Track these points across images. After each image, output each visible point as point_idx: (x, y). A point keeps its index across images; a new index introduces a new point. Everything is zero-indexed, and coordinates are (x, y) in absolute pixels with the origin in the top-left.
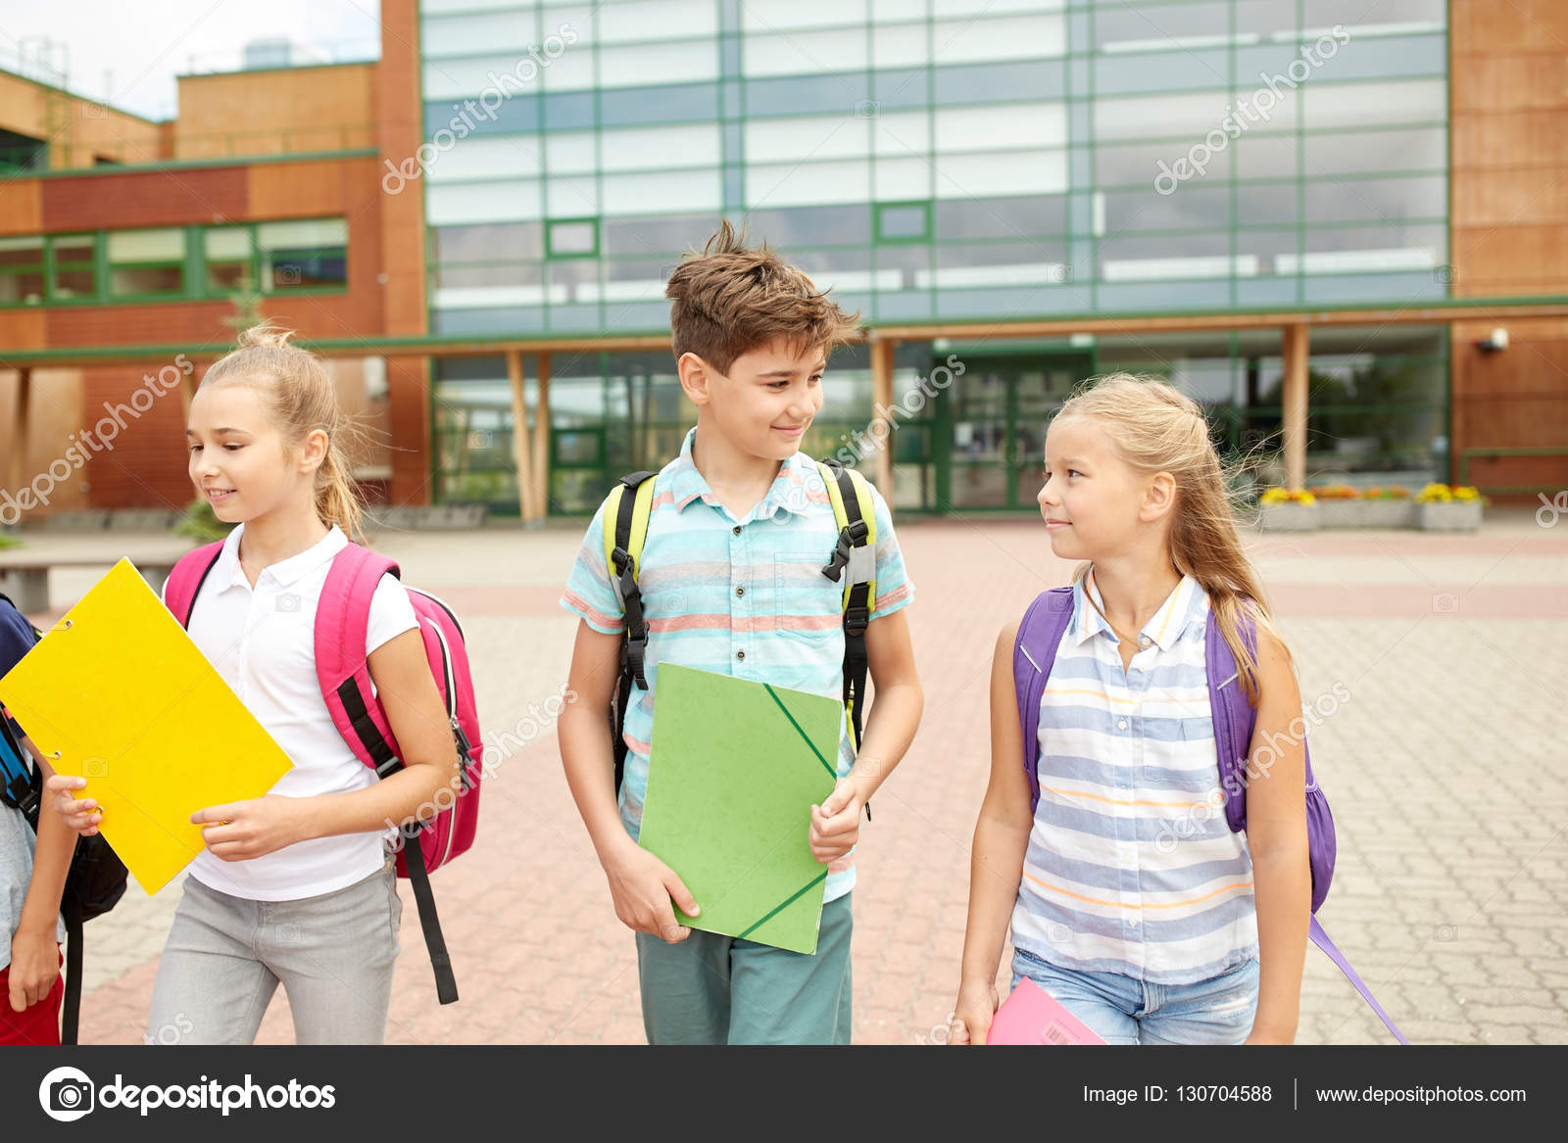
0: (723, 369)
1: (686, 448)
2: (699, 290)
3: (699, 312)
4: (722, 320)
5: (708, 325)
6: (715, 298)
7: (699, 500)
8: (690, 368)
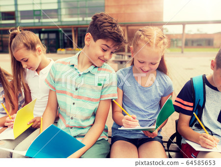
0: (95, 40)
1: (78, 54)
2: (99, 21)
3: (96, 26)
4: (100, 30)
5: (96, 29)
6: (101, 24)
7: (73, 65)
8: (88, 36)
